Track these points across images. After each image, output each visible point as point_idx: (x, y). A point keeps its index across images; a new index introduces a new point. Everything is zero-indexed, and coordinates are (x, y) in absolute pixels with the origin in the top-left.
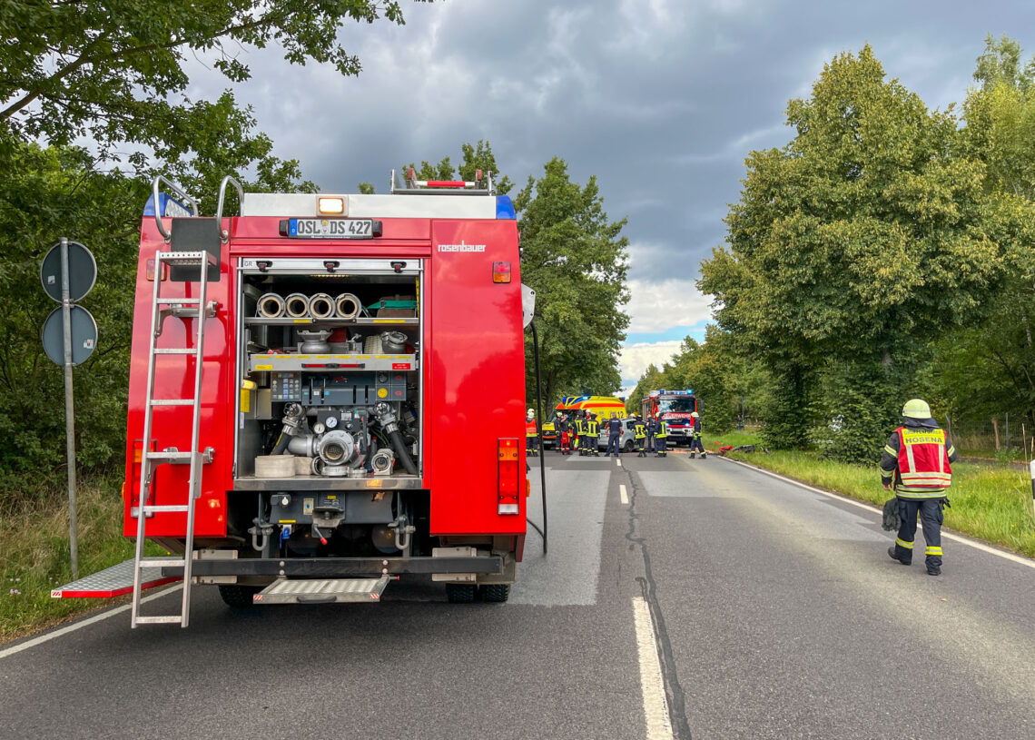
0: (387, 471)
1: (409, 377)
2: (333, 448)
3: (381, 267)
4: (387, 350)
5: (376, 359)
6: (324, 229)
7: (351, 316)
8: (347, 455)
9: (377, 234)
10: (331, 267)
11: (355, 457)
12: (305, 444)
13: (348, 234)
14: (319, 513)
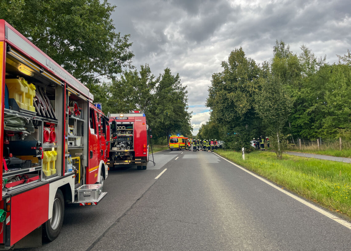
0: (129, 149)
1: (132, 137)
2: (122, 146)
3: (128, 123)
4: (129, 133)
5: (127, 135)
6: (121, 118)
7: (124, 129)
8: (124, 147)
9: (128, 119)
10: (122, 123)
11: (125, 147)
12: (118, 146)
13: (124, 119)
14: (121, 154)
